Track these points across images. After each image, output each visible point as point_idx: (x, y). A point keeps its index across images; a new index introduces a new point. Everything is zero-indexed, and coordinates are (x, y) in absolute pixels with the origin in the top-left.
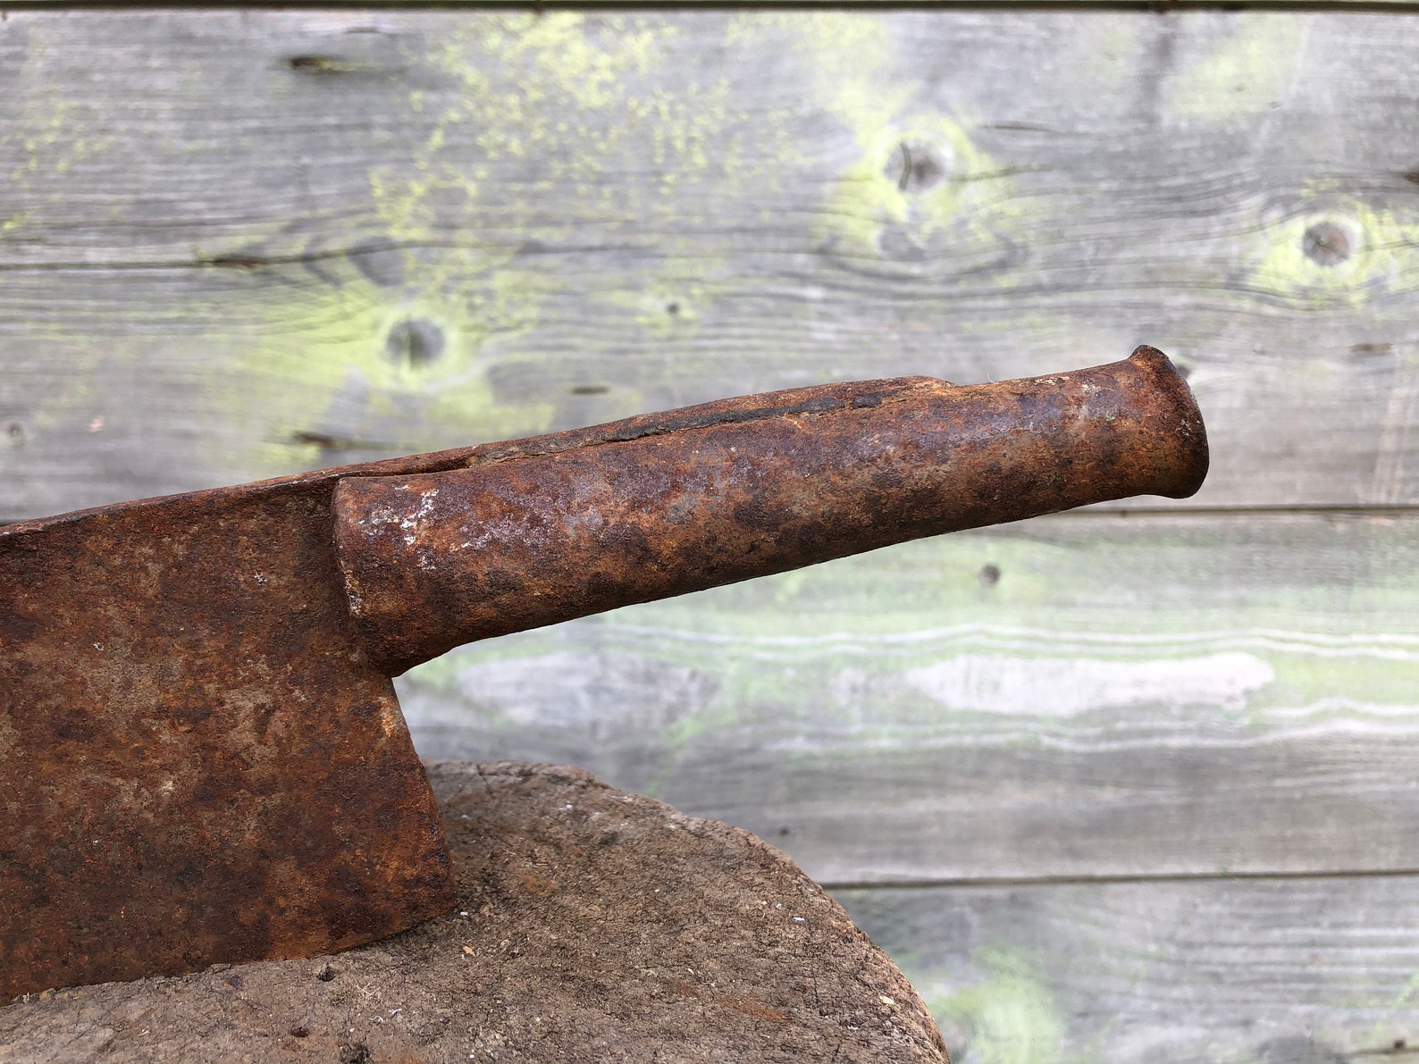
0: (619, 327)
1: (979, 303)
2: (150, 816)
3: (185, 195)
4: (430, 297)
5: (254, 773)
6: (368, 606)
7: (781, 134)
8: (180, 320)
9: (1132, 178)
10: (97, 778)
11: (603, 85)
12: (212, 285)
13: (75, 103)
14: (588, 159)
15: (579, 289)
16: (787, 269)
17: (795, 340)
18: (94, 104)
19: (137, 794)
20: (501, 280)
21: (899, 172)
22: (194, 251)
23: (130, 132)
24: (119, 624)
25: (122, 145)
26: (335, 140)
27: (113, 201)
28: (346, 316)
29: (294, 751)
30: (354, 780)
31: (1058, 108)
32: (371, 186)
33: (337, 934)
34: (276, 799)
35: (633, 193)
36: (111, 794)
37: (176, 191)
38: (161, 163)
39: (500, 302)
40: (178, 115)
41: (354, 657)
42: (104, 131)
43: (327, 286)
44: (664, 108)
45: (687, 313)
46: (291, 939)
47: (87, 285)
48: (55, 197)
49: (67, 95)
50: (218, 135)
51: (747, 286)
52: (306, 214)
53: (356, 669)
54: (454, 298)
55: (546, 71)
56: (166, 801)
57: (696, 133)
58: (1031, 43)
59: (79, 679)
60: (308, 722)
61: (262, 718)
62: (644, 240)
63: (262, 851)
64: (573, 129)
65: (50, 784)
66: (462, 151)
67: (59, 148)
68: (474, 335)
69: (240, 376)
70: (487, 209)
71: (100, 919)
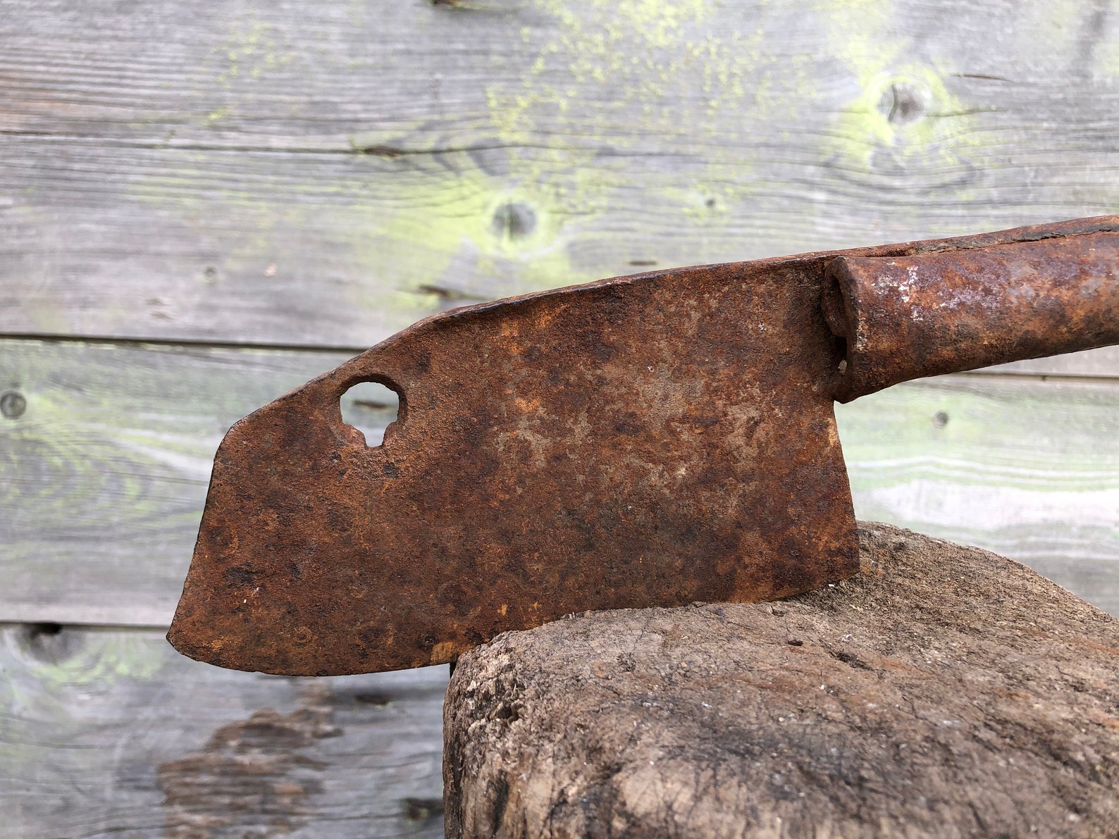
0: (667, 215)
1: (944, 211)
2: (667, 491)
3: (345, 99)
4: (526, 186)
5: (740, 466)
6: (870, 345)
7: (801, 74)
8: (337, 194)
9: (1068, 121)
10: (637, 462)
11: (668, 30)
12: (363, 169)
13: (268, 25)
14: (653, 86)
15: (641, 185)
16: (799, 177)
17: (804, 231)
18: (282, 27)
19: (661, 476)
20: (581, 176)
21: (889, 108)
22: (351, 142)
23: (308, 49)
24: (666, 354)
25: (302, 58)
26: (461, 62)
27: (293, 101)
28: (463, 198)
29: (769, 452)
30: (806, 476)
31: (1013, 64)
32: (488, 99)
33: (778, 587)
34: (753, 486)
35: (686, 112)
36: (644, 473)
37: (338, 95)
38: (330, 73)
39: (580, 192)
40: (346, 37)
41: (815, 388)
42: (289, 48)
43: (450, 174)
44: (713, 50)
45: (721, 207)
46: (747, 587)
47: (270, 164)
48: (250, 96)
49: (263, 18)
50: (373, 55)
51: (770, 188)
52: (436, 117)
53: (816, 397)
54: (545, 188)
55: (626, 17)
56: (679, 481)
57: (735, 70)
58: (997, 12)
59: (635, 391)
60: (781, 432)
61: (752, 426)
62: (692, 150)
63: (739, 523)
64: (643, 62)
65: (606, 464)
66: (557, 75)
67: (255, 59)
68: (558, 217)
69: (381, 239)
70: (573, 121)
71: (626, 562)
